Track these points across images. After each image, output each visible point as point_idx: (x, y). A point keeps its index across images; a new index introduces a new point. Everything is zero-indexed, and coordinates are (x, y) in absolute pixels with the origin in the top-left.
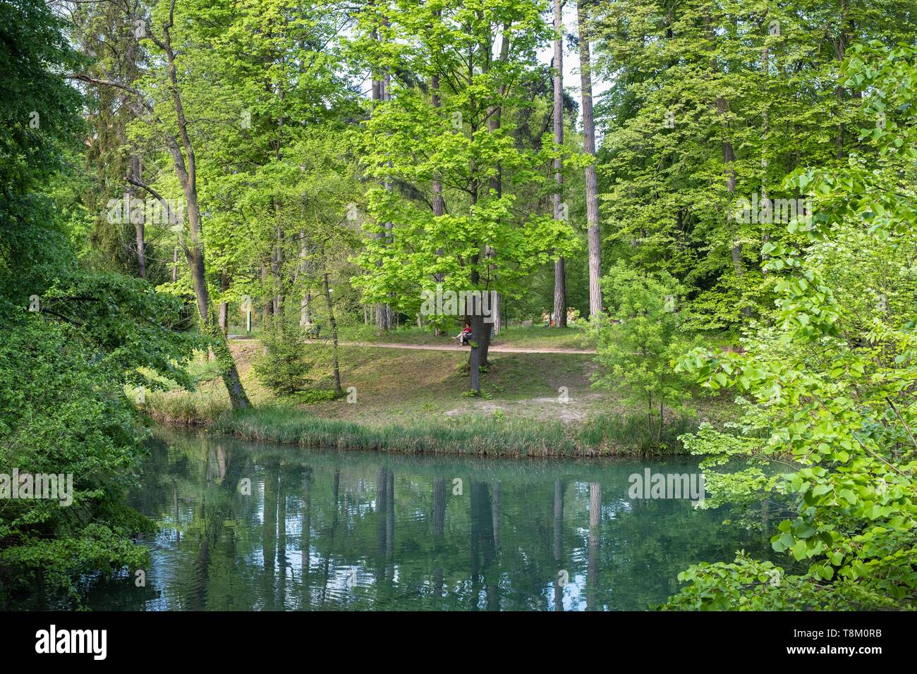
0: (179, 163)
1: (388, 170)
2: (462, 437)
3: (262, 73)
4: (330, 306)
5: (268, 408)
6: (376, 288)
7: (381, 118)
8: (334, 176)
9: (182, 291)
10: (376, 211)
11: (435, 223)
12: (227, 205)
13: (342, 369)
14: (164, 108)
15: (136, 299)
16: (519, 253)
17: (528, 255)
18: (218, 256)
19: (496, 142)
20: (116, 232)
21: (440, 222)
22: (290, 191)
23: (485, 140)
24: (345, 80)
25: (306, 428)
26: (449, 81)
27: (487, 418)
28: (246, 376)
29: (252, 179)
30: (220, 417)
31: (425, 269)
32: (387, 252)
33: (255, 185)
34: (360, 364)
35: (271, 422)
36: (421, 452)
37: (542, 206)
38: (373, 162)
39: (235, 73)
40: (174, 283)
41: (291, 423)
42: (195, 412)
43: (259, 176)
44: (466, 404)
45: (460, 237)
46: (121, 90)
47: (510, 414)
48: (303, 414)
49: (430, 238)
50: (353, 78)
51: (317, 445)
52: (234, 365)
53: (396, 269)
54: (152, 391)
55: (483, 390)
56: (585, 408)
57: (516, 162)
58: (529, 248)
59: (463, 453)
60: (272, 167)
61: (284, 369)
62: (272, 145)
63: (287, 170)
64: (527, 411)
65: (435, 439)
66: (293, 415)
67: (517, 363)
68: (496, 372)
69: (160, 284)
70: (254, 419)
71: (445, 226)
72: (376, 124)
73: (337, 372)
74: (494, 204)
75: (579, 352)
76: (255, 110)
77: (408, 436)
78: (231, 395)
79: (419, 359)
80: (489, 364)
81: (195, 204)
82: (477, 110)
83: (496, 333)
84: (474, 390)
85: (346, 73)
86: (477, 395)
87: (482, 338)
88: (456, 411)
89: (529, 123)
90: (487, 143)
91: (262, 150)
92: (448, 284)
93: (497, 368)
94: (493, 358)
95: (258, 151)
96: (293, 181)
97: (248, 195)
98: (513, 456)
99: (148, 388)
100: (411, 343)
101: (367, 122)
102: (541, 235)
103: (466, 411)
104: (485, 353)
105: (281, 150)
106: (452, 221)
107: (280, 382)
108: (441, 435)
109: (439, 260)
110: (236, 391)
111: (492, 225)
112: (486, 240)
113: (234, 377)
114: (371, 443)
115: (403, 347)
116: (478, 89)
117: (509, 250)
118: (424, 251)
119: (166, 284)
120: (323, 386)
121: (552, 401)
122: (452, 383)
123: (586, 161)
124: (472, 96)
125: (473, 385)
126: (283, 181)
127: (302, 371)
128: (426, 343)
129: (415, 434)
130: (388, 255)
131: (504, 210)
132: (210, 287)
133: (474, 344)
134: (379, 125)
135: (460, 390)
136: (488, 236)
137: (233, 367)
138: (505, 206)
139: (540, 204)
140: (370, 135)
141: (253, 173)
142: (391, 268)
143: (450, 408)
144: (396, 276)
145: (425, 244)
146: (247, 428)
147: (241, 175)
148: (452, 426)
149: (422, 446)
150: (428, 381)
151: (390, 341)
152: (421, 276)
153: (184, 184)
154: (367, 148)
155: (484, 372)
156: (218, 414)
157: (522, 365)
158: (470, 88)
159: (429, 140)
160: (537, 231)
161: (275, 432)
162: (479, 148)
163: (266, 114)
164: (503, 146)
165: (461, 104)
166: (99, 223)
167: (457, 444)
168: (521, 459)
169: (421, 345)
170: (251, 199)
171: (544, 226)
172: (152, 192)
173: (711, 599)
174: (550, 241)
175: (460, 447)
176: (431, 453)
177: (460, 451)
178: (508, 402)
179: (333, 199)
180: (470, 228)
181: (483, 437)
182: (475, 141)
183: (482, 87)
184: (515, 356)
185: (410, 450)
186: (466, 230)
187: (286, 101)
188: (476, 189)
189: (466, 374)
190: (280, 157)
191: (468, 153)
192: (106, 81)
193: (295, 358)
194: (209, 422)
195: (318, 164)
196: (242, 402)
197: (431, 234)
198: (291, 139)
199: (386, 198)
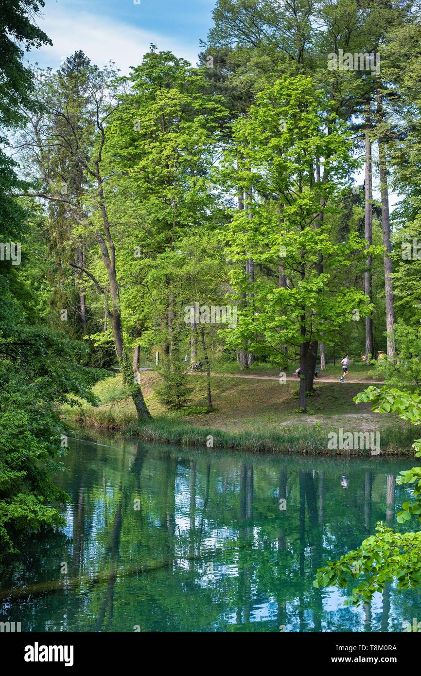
0: (104, 252)
1: (243, 257)
2: (291, 440)
3: (162, 192)
4: (205, 349)
5: (162, 418)
6: (234, 337)
7: (238, 222)
8: (208, 261)
9: (108, 339)
10: (235, 285)
11: (274, 293)
12: (138, 280)
13: (213, 393)
14: (94, 216)
15: (57, 345)
16: (332, 314)
17: (338, 315)
18: (131, 315)
19: (317, 238)
20: (67, 298)
21: (278, 293)
22: (178, 271)
23: (309, 237)
24: (219, 196)
25: (186, 433)
26: (285, 196)
27: (309, 428)
28: (150, 397)
29: (154, 263)
30: (130, 424)
31: (267, 325)
32: (242, 313)
33: (156, 267)
34: (227, 389)
35: (163, 428)
36: (263, 450)
37: (358, 281)
38: (233, 252)
39: (144, 192)
40: (103, 333)
41: (176, 429)
42: (114, 420)
43: (158, 261)
44: (296, 417)
45: (292, 303)
46: (67, 204)
47: (325, 425)
48: (185, 422)
49: (271, 303)
50: (225, 195)
51: (193, 444)
52: (140, 389)
53: (248, 324)
54: (72, 407)
55: (308, 408)
56: (378, 422)
57: (331, 251)
58: (339, 310)
59: (292, 452)
60: (167, 255)
61: (173, 392)
62: (169, 240)
63: (177, 257)
64: (338, 423)
65: (273, 442)
66: (179, 424)
67: (334, 390)
68: (319, 395)
69: (94, 334)
70: (152, 426)
71: (281, 295)
72: (235, 226)
73: (209, 394)
74: (315, 280)
75: (377, 383)
76: (156, 216)
77: (254, 439)
78: (137, 409)
79: (267, 386)
80: (315, 390)
81: (115, 280)
82: (304, 216)
83: (322, 368)
84: (302, 408)
85: (220, 191)
86: (304, 412)
87: (309, 372)
88: (289, 422)
89: (350, 224)
90: (310, 238)
91: (162, 243)
92: (283, 335)
93: (320, 393)
94: (317, 386)
95: (159, 244)
96: (180, 265)
97: (150, 274)
98: (326, 454)
99: (68, 404)
100: (263, 375)
101: (229, 225)
102: (348, 301)
103: (295, 423)
104: (311, 383)
105: (173, 243)
106: (286, 292)
107: (171, 401)
108: (277, 439)
109: (277, 319)
110: (141, 406)
111: (313, 294)
112: (309, 305)
113: (140, 397)
114: (230, 444)
115: (256, 378)
116: (304, 201)
117: (325, 311)
118: (267, 313)
119: (97, 333)
120: (200, 404)
121: (356, 416)
122: (288, 403)
123: (380, 250)
124: (300, 207)
125: (302, 405)
126: (174, 265)
127: (185, 393)
128: (273, 375)
129: (260, 438)
130: (243, 315)
131: (321, 284)
132: (125, 335)
133: (302, 376)
134: (237, 227)
135: (293, 408)
136: (311, 302)
137: (139, 390)
138: (323, 282)
139: (356, 279)
140: (232, 233)
141: (154, 258)
142: (245, 324)
143: (285, 420)
144: (248, 329)
145: (268, 308)
146: (147, 432)
147: (146, 260)
148: (285, 432)
149: (264, 446)
150: (272, 401)
151: (249, 374)
152: (265, 329)
153: (108, 266)
154: (230, 242)
155: (310, 396)
156: (129, 422)
157: (337, 391)
158: (299, 201)
159: (271, 236)
160: (345, 298)
161: (166, 435)
162: (305, 242)
163: (164, 219)
164: (322, 241)
165: (292, 212)
166: (56, 292)
167: (288, 445)
168: (331, 456)
169: (270, 376)
170: (153, 277)
171: (350, 295)
172: (86, 272)
173: (369, 556)
174: (354, 306)
175: (290, 447)
176: (270, 451)
177: (290, 450)
178: (325, 416)
179: (207, 277)
180: (299, 297)
181: (306, 441)
182: (302, 237)
183: (306, 201)
184: (332, 385)
185: (256, 449)
186: (295, 298)
187: (178, 210)
188: (304, 270)
189: (298, 397)
190: (173, 249)
191: (297, 246)
192: (58, 198)
193: (181, 384)
194: (123, 428)
195: (197, 253)
196: (145, 414)
197: (272, 301)
198: (179, 236)
199: (241, 276)
